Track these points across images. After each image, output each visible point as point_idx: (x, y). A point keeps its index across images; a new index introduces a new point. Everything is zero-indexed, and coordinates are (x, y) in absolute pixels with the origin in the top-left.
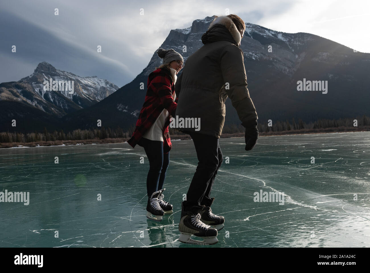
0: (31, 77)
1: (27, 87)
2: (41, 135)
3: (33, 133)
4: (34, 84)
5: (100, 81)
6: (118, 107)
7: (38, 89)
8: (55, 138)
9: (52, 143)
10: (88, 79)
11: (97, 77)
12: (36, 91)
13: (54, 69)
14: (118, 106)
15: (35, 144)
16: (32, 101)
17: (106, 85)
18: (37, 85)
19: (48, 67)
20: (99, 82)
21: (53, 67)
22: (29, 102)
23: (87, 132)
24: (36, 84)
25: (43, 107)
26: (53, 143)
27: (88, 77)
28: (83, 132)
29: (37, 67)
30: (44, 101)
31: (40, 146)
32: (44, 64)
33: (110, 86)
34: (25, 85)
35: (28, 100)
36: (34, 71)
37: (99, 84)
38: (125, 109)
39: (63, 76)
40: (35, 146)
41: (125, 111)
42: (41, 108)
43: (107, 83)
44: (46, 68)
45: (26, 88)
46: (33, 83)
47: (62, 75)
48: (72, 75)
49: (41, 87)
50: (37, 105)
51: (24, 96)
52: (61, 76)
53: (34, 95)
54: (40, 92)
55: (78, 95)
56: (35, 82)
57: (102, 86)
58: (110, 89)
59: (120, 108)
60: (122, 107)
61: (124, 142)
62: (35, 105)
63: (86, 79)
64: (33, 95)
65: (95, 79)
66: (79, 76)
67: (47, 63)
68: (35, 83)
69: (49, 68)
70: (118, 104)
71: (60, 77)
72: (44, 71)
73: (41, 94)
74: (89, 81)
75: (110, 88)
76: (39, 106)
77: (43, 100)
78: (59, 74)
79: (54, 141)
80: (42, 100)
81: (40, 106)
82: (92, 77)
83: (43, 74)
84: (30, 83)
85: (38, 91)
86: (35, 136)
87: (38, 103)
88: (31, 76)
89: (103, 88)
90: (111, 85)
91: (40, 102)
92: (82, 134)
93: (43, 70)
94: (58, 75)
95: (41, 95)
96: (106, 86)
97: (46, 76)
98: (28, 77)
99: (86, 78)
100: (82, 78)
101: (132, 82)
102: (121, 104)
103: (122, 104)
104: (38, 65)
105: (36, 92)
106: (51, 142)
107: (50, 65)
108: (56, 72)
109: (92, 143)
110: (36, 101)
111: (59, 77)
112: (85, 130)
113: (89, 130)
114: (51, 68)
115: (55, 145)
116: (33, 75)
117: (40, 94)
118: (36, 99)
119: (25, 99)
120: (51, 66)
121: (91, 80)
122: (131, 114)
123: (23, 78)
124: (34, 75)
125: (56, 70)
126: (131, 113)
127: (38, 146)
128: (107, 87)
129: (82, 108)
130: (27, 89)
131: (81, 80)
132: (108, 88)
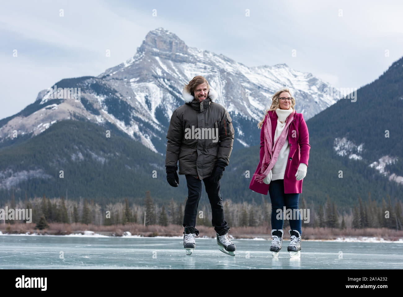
0: (129, 65)
1: (118, 90)
2: (140, 209)
3: (121, 204)
4: (134, 82)
5: (296, 76)
6: (336, 146)
7: (143, 95)
8: (170, 218)
9: (160, 231)
10: (266, 71)
11: (287, 66)
12: (137, 101)
13: (183, 47)
14: (338, 141)
15: (122, 229)
16: (127, 123)
17: (310, 86)
18: (142, 84)
19: (168, 41)
20: (292, 79)
21: (182, 41)
22: (121, 125)
23: (248, 207)
24: (138, 82)
25: (153, 140)
26: (162, 230)
27: (266, 67)
28: (238, 207)
29: (144, 42)
30: (154, 126)
31: (133, 235)
32: (160, 34)
33: (318, 89)
34: (115, 85)
35: (118, 121)
36: (136, 51)
37: (292, 84)
38: (355, 152)
39: (204, 63)
40: (122, 236)
41: (355, 157)
42: (147, 142)
43: (312, 82)
44: (165, 42)
45: (116, 92)
46: (132, 80)
47: (200, 61)
48: (225, 60)
49: (149, 90)
50: (138, 134)
51: (110, 112)
52: (198, 63)
53: (134, 109)
54: (148, 102)
55: (237, 113)
56: (136, 77)
57: (300, 91)
58: (320, 99)
59: (341, 149)
60: (346, 146)
61: (335, 239)
62: (135, 134)
63: (259, 71)
64: (132, 108)
65: (283, 70)
66: (241, 64)
67: (167, 31)
68: (138, 79)
69: (171, 43)
70: (336, 139)
71: (196, 65)
72: (158, 51)
73: (150, 107)
74: (267, 76)
75: (320, 96)
76: (143, 137)
77: (154, 122)
78: (195, 59)
79: (166, 225)
80: (150, 122)
81: (146, 137)
82: (275, 66)
83: (157, 58)
84: (126, 80)
85: (141, 99)
86: (125, 211)
87: (141, 129)
88: (128, 62)
89: (302, 95)
90: (323, 87)
91: (146, 127)
92: (236, 211)
93: (156, 47)
94: (192, 60)
95: (148, 111)
96: (310, 89)
97: (164, 63)
98: (122, 65)
99: (259, 68)
100: (249, 68)
101: (376, 81)
102: (344, 140)
103: (348, 139)
104: (147, 37)
105: (137, 103)
106: (157, 227)
107: (175, 37)
108: (186, 53)
109: (253, 236)
110: (136, 124)
111: (193, 65)
112: (242, 203)
113: (252, 204)
114: (177, 44)
115: (166, 235)
116: (134, 60)
117: (146, 107)
118: (137, 120)
119: (112, 118)
120: (176, 39)
121: (272, 74)
122: (372, 165)
123: (111, 69)
124: (136, 61)
125: (187, 47)
126: (372, 163)
127: (126, 234)
128: (312, 94)
129: (245, 144)
130: (118, 95)
131: (248, 73)
132: (313, 96)
